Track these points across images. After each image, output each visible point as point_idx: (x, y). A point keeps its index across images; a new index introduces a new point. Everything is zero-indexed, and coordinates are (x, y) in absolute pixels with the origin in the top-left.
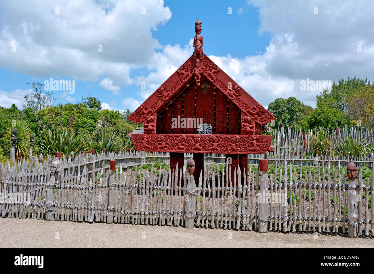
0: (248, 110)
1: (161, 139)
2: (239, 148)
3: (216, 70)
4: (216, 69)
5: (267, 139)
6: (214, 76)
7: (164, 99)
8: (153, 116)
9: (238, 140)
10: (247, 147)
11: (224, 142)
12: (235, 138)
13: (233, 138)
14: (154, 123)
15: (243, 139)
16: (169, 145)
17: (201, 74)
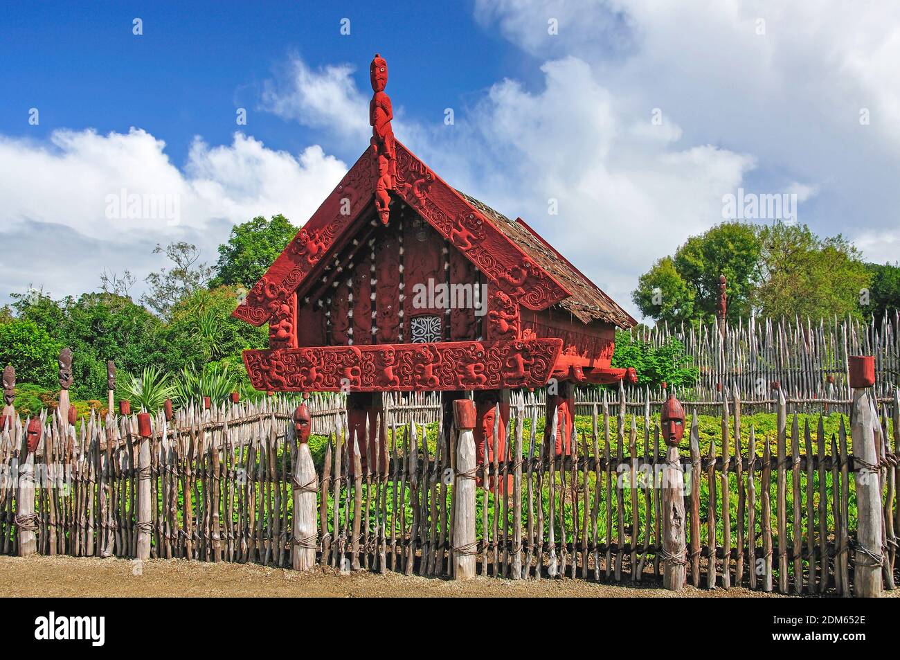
0: (502, 274)
1: (306, 359)
2: (482, 375)
3: (423, 180)
4: (424, 176)
5: (549, 348)
6: (419, 195)
7: (311, 261)
8: (289, 305)
9: (480, 355)
10: (502, 373)
11: (449, 360)
12: (472, 348)
13: (469, 349)
14: (290, 321)
15: (493, 352)
16: (324, 374)
17: (391, 193)
